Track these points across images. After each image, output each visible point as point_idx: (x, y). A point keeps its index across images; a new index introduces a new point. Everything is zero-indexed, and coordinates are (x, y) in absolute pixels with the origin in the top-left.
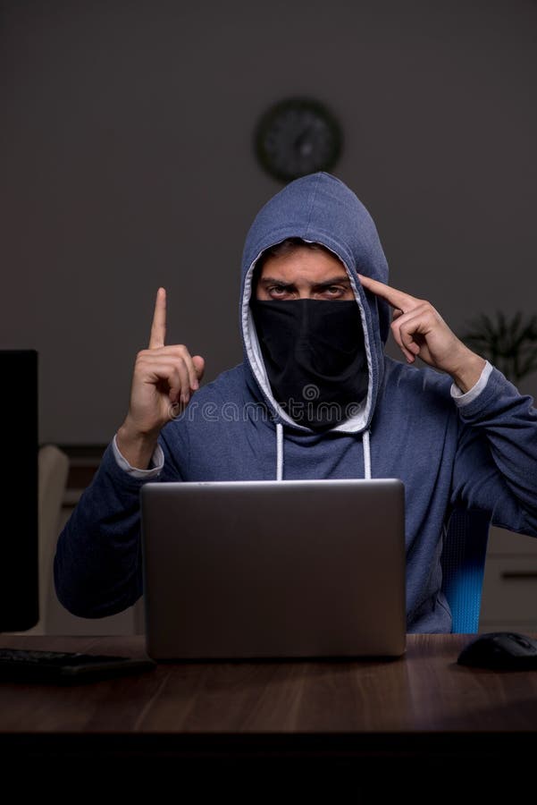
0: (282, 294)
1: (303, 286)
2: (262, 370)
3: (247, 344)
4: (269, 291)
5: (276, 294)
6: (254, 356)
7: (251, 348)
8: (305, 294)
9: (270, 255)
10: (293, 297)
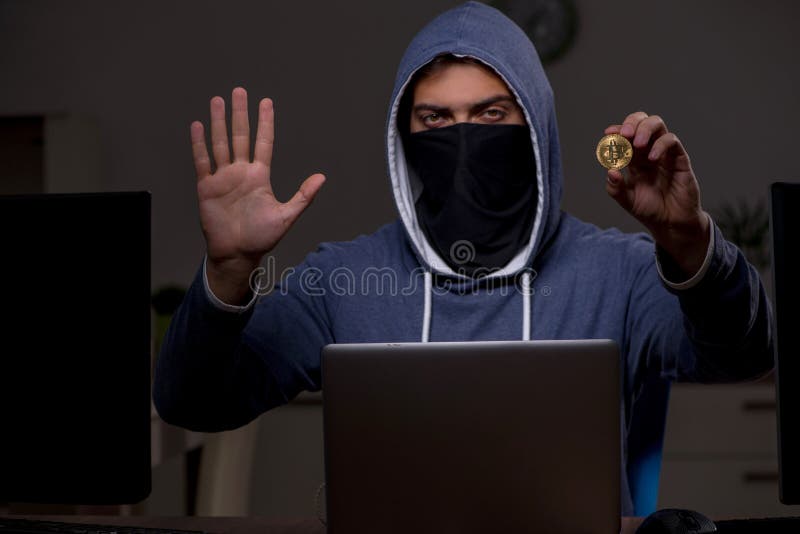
0: (437, 122)
1: (458, 110)
2: (410, 212)
3: (394, 182)
4: (423, 120)
5: (430, 122)
6: (401, 196)
7: (399, 186)
8: (461, 118)
9: (422, 75)
10: (450, 123)
